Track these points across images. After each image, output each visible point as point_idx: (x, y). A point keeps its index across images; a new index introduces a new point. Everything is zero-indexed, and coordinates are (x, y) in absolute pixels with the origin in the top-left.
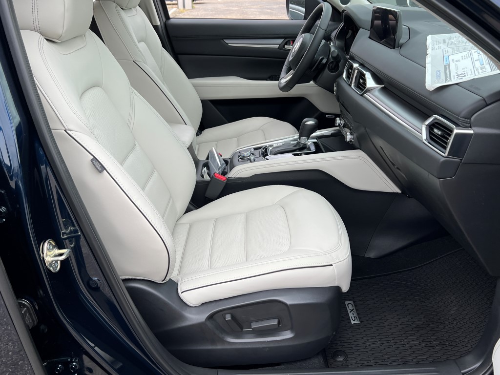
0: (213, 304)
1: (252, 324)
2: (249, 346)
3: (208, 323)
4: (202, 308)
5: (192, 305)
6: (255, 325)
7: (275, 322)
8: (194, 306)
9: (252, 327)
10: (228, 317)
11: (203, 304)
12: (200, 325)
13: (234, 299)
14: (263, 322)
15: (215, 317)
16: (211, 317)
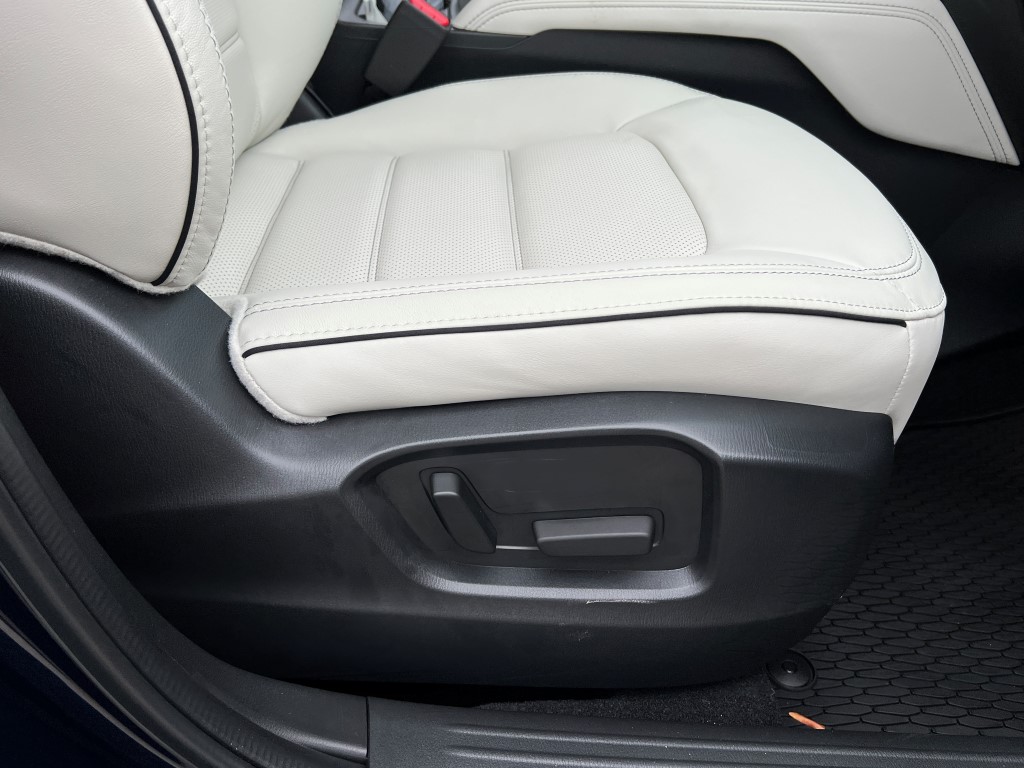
0: (383, 424)
1: (540, 526)
2: (514, 616)
3: (355, 502)
4: (331, 434)
5: (286, 416)
6: (550, 533)
7: (637, 528)
8: (296, 419)
9: (542, 539)
10: (445, 487)
11: (336, 419)
12: (315, 507)
13: (479, 413)
14: (586, 523)
15: (386, 477)
16: (367, 478)
